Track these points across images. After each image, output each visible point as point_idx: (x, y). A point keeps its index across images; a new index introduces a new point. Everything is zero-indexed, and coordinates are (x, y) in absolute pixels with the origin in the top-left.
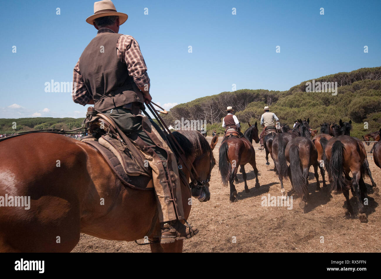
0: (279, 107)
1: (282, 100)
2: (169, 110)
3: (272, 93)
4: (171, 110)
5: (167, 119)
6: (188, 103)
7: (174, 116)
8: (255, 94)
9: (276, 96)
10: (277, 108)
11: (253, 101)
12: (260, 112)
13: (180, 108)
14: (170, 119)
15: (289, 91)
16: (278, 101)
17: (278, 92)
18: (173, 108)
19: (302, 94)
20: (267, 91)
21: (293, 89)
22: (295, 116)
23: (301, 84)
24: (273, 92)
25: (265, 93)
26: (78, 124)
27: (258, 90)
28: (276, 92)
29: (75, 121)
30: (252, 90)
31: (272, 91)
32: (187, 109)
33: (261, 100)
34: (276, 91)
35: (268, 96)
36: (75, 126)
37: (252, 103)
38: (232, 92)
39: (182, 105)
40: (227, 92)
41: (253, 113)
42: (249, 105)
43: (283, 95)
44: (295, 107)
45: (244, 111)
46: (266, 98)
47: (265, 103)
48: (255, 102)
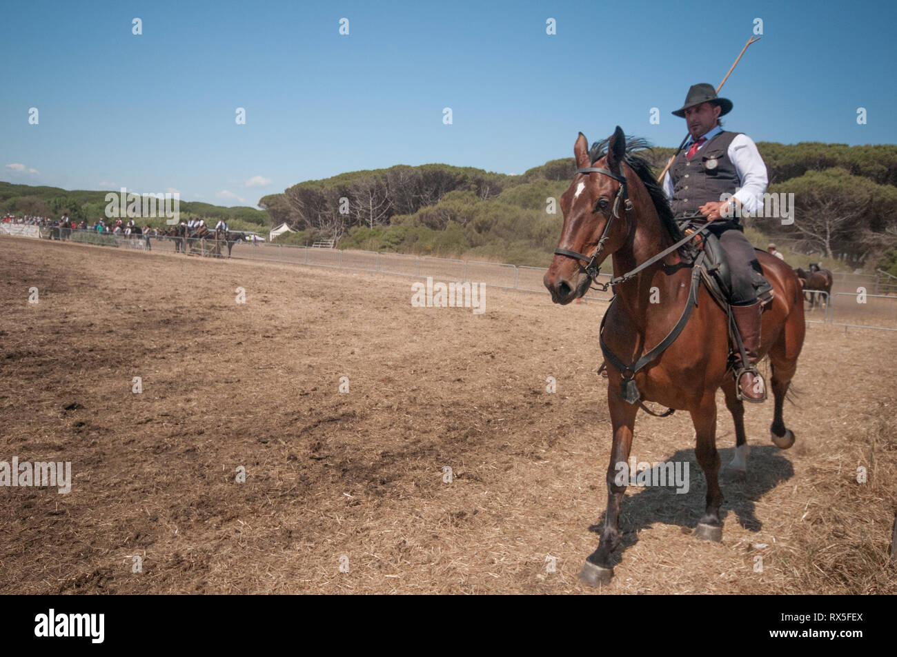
0: (504, 205)
1: (507, 192)
2: (284, 192)
3: (492, 178)
4: (287, 191)
5: (279, 211)
6: (324, 180)
7: (294, 204)
8: (461, 176)
9: (498, 184)
10: (499, 207)
11: (454, 189)
12: (467, 211)
13: (307, 190)
14: (284, 209)
15: (522, 176)
16: (501, 194)
17: (503, 176)
18: (293, 188)
19: (546, 184)
20: (483, 171)
21: (531, 173)
22: (531, 226)
23: (545, 165)
24: (493, 174)
25: (479, 176)
26: (75, 204)
27: (466, 169)
28: (500, 175)
29: (66, 196)
30: (453, 167)
31: (492, 172)
32: (321, 193)
33: (470, 189)
34: (498, 173)
35: (483, 181)
36: (67, 207)
37: (453, 192)
38: (414, 167)
39: (311, 182)
40: (404, 167)
41: (453, 211)
42: (446, 196)
43: (512, 183)
44: (533, 208)
45: (436, 207)
46: (479, 186)
47: (477, 195)
48: (459, 192)
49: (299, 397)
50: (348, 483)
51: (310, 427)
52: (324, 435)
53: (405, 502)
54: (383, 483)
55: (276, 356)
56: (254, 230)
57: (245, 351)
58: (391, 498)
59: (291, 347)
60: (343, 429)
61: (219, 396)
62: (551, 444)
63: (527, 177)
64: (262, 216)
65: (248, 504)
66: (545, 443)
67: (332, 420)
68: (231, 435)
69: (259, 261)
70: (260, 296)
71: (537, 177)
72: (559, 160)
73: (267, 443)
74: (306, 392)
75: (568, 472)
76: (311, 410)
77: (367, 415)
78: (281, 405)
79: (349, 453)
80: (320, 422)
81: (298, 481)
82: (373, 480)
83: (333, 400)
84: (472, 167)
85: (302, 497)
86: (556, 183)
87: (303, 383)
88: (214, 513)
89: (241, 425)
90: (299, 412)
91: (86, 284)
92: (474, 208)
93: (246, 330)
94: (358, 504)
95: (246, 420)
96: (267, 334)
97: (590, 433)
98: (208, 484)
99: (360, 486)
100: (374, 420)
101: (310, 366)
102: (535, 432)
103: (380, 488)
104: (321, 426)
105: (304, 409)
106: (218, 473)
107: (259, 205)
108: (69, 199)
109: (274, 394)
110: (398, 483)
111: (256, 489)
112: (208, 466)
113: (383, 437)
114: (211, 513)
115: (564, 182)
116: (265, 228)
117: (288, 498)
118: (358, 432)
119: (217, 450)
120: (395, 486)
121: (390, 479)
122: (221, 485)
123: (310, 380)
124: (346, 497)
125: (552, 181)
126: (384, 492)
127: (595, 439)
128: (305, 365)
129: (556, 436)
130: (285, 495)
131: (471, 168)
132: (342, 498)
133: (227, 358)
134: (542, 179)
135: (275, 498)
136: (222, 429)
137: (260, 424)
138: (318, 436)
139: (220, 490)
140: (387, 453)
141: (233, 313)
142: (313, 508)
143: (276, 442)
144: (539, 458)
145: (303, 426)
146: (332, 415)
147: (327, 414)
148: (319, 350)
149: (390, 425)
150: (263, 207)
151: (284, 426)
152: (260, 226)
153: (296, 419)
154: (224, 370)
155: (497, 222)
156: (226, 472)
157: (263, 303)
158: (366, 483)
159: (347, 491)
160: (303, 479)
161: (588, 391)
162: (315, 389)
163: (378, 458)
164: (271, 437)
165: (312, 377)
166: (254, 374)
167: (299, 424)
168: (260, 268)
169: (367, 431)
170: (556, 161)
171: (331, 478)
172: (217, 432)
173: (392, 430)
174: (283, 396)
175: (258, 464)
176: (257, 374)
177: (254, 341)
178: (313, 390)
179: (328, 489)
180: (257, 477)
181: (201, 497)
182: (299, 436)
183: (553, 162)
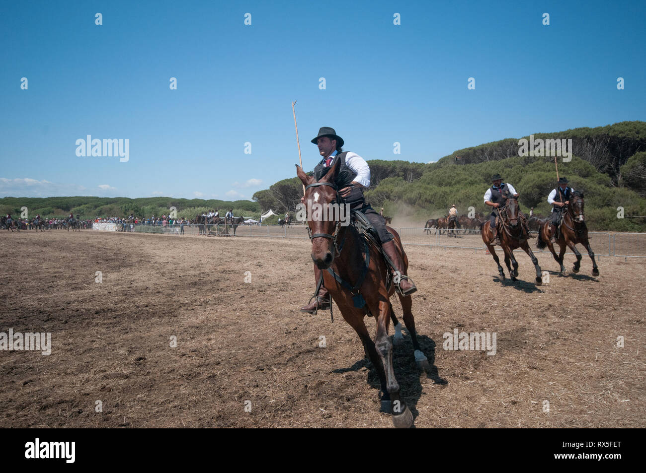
0: (424, 185)
1: (426, 176)
2: (269, 188)
3: (414, 166)
4: (271, 187)
5: (266, 201)
7: (276, 196)
8: (391, 167)
9: (419, 170)
10: (421, 187)
11: (387, 176)
12: (397, 192)
13: (285, 186)
14: (269, 200)
15: (437, 163)
16: (422, 177)
17: (423, 164)
18: (275, 185)
19: (455, 168)
20: (407, 163)
21: (443, 161)
22: (446, 199)
23: (453, 154)
24: (415, 164)
25: (405, 166)
26: (137, 207)
27: (394, 162)
28: (420, 164)
29: (131, 202)
30: (386, 161)
32: (294, 187)
33: (398, 176)
34: (419, 162)
35: (408, 169)
36: (132, 210)
37: (387, 179)
39: (287, 180)
41: (387, 193)
42: (382, 182)
43: (429, 169)
44: (446, 186)
45: (375, 190)
46: (405, 173)
47: (404, 179)
48: (392, 178)
49: (284, 335)
50: (322, 401)
51: (293, 357)
52: (303, 363)
53: (366, 415)
54: (348, 400)
55: (267, 305)
56: (251, 216)
57: (247, 303)
58: (354, 412)
59: (278, 298)
60: (317, 358)
61: (230, 336)
62: (476, 366)
63: (440, 163)
64: (256, 206)
65: (252, 417)
66: (471, 366)
67: (309, 351)
68: (239, 365)
69: (254, 237)
70: (255, 262)
71: (447, 163)
72: (463, 150)
73: (263, 370)
74: (289, 331)
75: (492, 389)
76: (293, 344)
77: (334, 347)
78: (272, 342)
79: (322, 376)
80: (300, 353)
81: (286, 399)
82: (341, 398)
83: (309, 336)
84: (400, 160)
85: (289, 412)
86: (463, 166)
87: (287, 324)
88: (228, 424)
89: (246, 357)
90: (285, 346)
91: (144, 260)
92: (403, 189)
93: (247, 287)
94: (330, 417)
95: (249, 353)
96: (261, 289)
97: (506, 357)
98: (224, 402)
99: (331, 403)
100: (339, 351)
101: (292, 311)
102: (462, 357)
103: (347, 404)
104: (301, 356)
105: (289, 343)
106: (230, 393)
107: (253, 199)
108: (134, 204)
109: (267, 333)
110: (360, 400)
111: (257, 405)
112: (224, 389)
113: (346, 364)
114: (226, 424)
115: (468, 165)
116: (259, 214)
117: (280, 413)
118: (328, 360)
119: (230, 376)
120: (357, 402)
121: (354, 397)
122: (232, 403)
123: (292, 322)
124: (322, 411)
125: (459, 165)
126: (350, 407)
127: (512, 361)
128: (288, 311)
129: (479, 360)
130: (278, 410)
131: (398, 161)
132: (319, 412)
133: (234, 309)
134: (451, 164)
135: (270, 412)
136: (233, 361)
137: (258, 356)
138: (300, 364)
139: (232, 406)
140: (350, 376)
141: (238, 275)
142: (297, 420)
143: (270, 369)
144: (467, 378)
145: (289, 357)
146: (309, 348)
147: (306, 347)
148: (298, 299)
149: (352, 355)
150: (255, 200)
151: (275, 357)
152: (254, 213)
153: (283, 352)
154: (232, 316)
155: (420, 198)
156: (236, 392)
157: (258, 267)
158: (335, 400)
159: (322, 406)
160: (290, 397)
161: (502, 323)
162: (296, 329)
163: (343, 381)
164: (266, 365)
165: (294, 319)
166: (253, 319)
167: (285, 355)
168: (255, 242)
169: (334, 359)
170: (461, 150)
171: (310, 396)
172: (229, 363)
173: (353, 358)
174: (274, 334)
175: (257, 386)
176: (255, 319)
177: (252, 295)
178: (295, 329)
179: (308, 405)
180: (257, 396)
181: (219, 412)
182: (286, 365)
183: (459, 152)
